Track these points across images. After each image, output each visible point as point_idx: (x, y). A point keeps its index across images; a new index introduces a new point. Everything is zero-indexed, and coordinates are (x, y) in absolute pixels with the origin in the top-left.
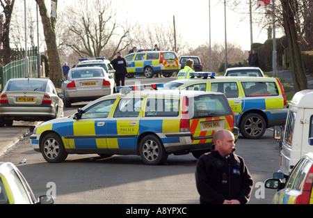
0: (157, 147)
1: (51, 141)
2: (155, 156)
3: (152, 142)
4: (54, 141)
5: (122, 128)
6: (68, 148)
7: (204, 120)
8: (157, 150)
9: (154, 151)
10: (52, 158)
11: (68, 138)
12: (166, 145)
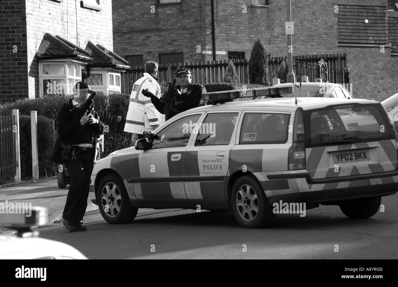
0: (255, 196)
1: (111, 187)
2: (254, 213)
3: (248, 188)
4: (115, 187)
5: (206, 164)
6: (134, 198)
7: (335, 148)
8: (256, 201)
9: (252, 203)
10: (113, 216)
11: (132, 181)
12: (268, 193)
